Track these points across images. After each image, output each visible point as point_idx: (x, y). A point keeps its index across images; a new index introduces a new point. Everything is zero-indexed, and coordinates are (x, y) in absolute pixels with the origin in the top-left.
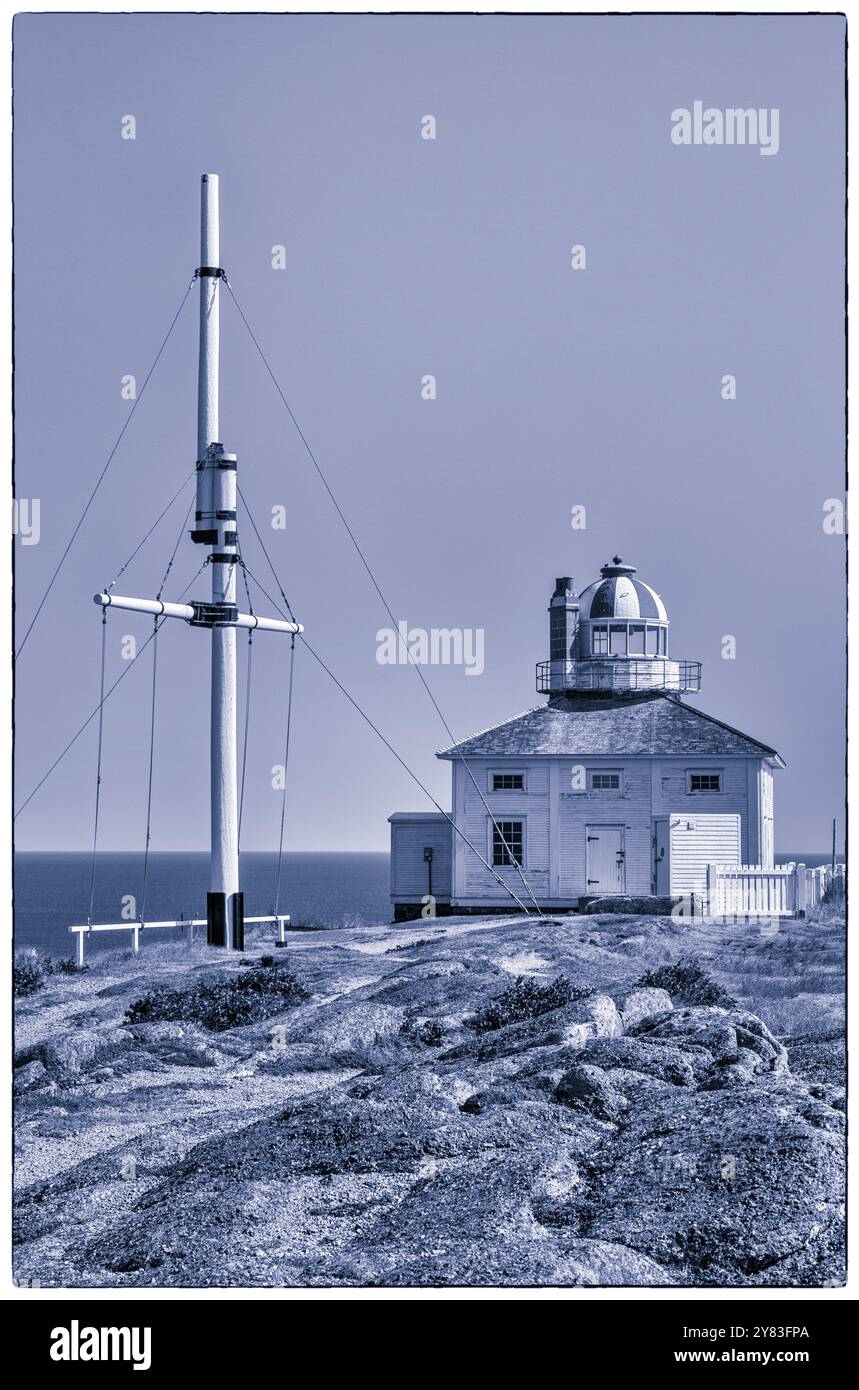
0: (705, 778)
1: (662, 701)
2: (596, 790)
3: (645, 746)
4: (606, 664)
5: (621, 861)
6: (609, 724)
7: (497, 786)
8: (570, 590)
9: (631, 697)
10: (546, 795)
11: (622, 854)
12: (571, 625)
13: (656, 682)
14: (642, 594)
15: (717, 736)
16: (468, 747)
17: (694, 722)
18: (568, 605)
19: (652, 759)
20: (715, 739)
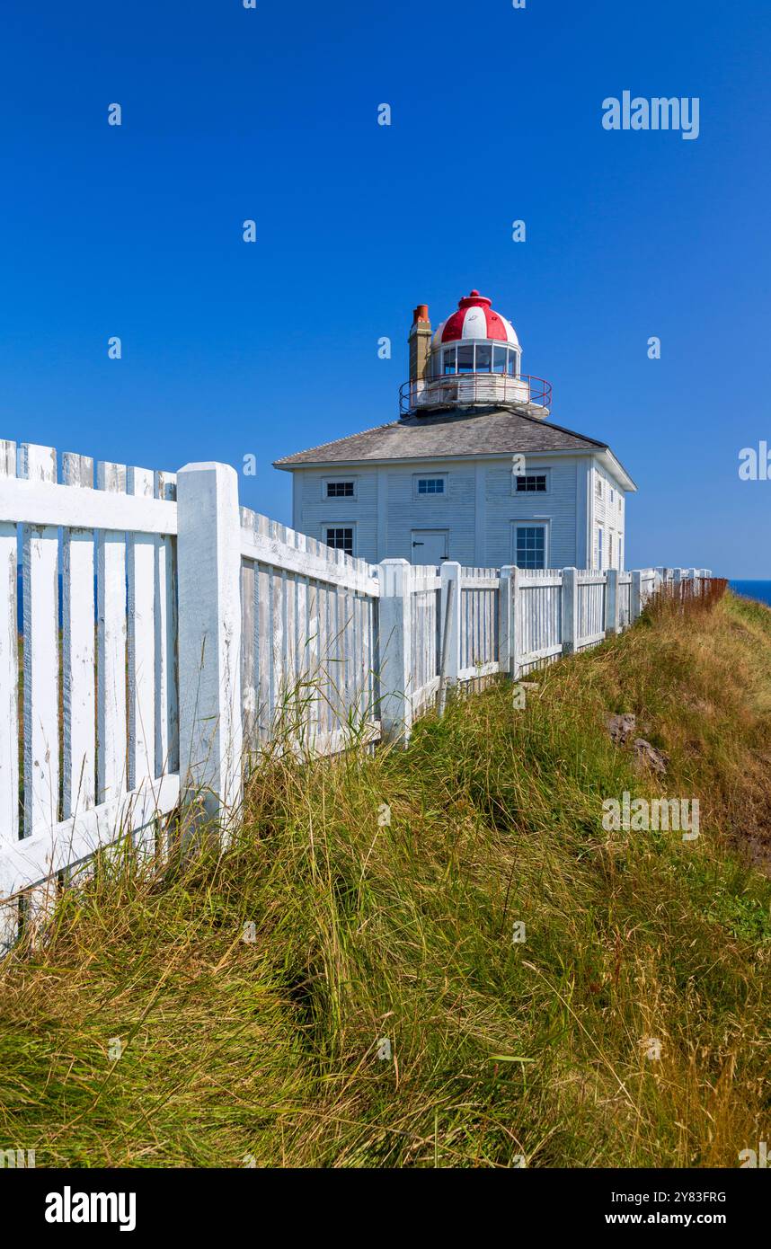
0: (531, 479)
1: (502, 414)
2: (421, 495)
3: (470, 448)
4: (451, 380)
6: (445, 433)
7: (330, 494)
8: (422, 317)
9: (473, 411)
10: (375, 501)
11: (445, 558)
12: (423, 347)
13: (499, 396)
14: (491, 319)
15: (547, 436)
16: (303, 457)
17: (528, 428)
18: (420, 330)
19: (475, 461)
20: (543, 438)
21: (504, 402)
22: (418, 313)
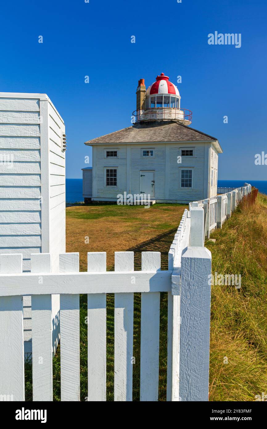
0: (187, 151)
1: (174, 124)
2: (144, 157)
3: (163, 139)
4: (154, 110)
5: (153, 185)
6: (152, 132)
7: (108, 155)
8: (142, 84)
9: (163, 123)
10: (126, 159)
11: (154, 181)
12: (143, 96)
13: (173, 117)
14: (169, 86)
15: (193, 134)
16: (97, 141)
17: (185, 130)
18: (142, 89)
19: (165, 144)
20: (192, 135)
21: (175, 119)
22: (140, 82)
